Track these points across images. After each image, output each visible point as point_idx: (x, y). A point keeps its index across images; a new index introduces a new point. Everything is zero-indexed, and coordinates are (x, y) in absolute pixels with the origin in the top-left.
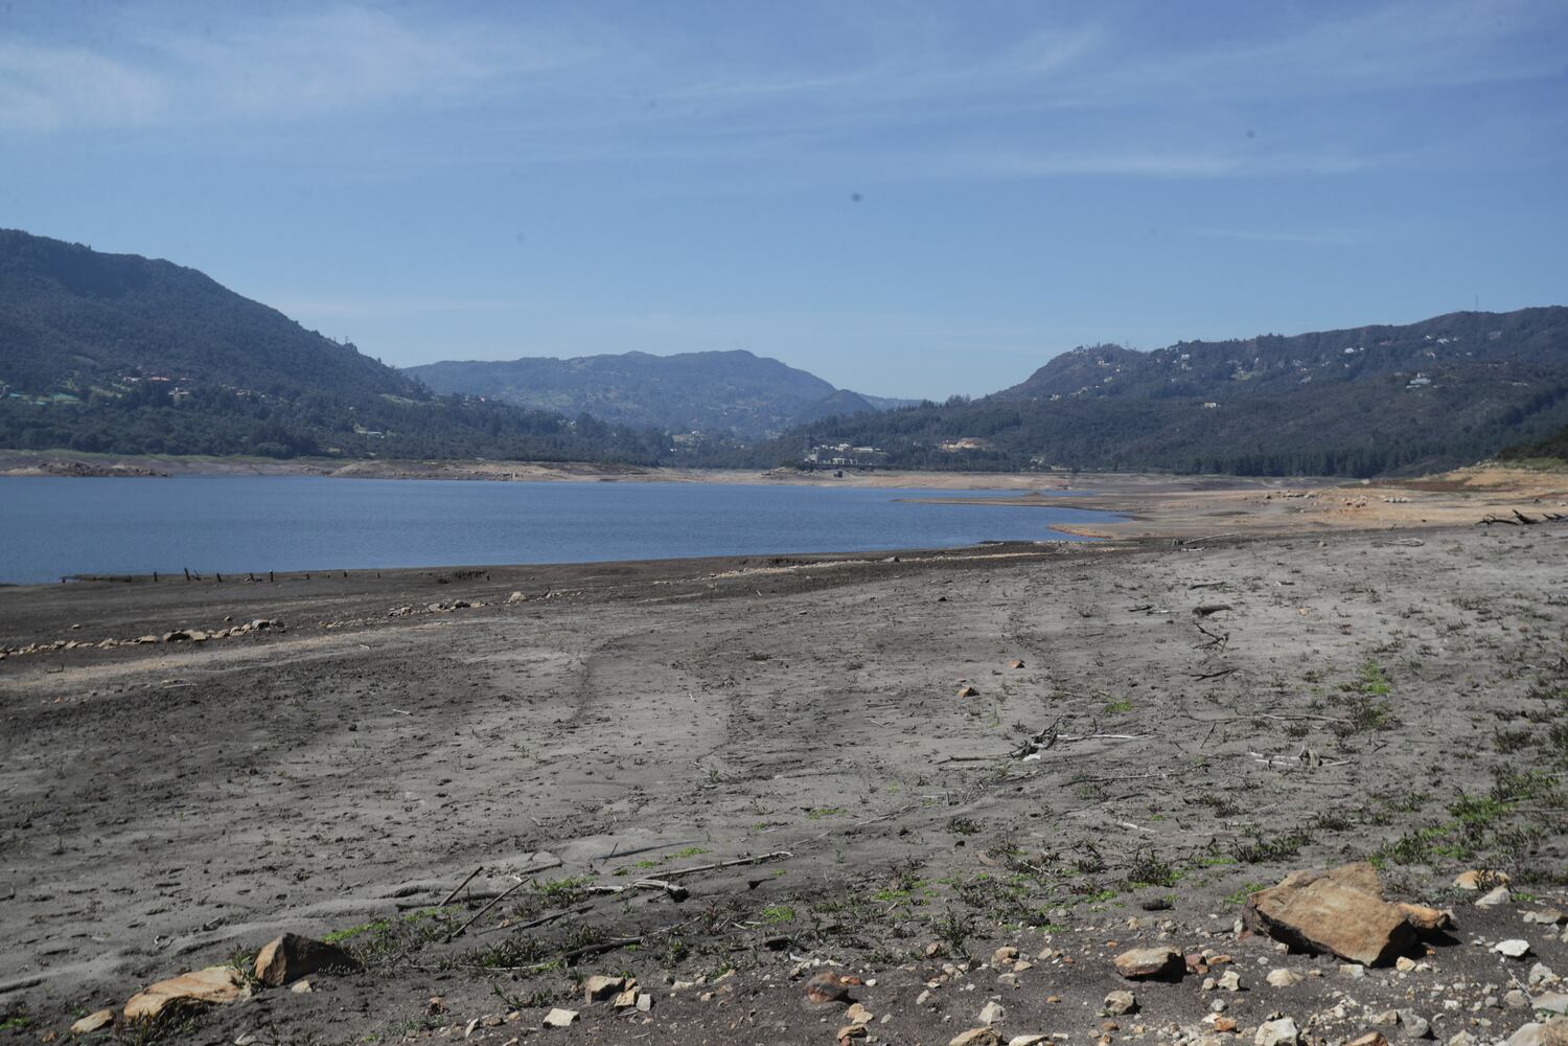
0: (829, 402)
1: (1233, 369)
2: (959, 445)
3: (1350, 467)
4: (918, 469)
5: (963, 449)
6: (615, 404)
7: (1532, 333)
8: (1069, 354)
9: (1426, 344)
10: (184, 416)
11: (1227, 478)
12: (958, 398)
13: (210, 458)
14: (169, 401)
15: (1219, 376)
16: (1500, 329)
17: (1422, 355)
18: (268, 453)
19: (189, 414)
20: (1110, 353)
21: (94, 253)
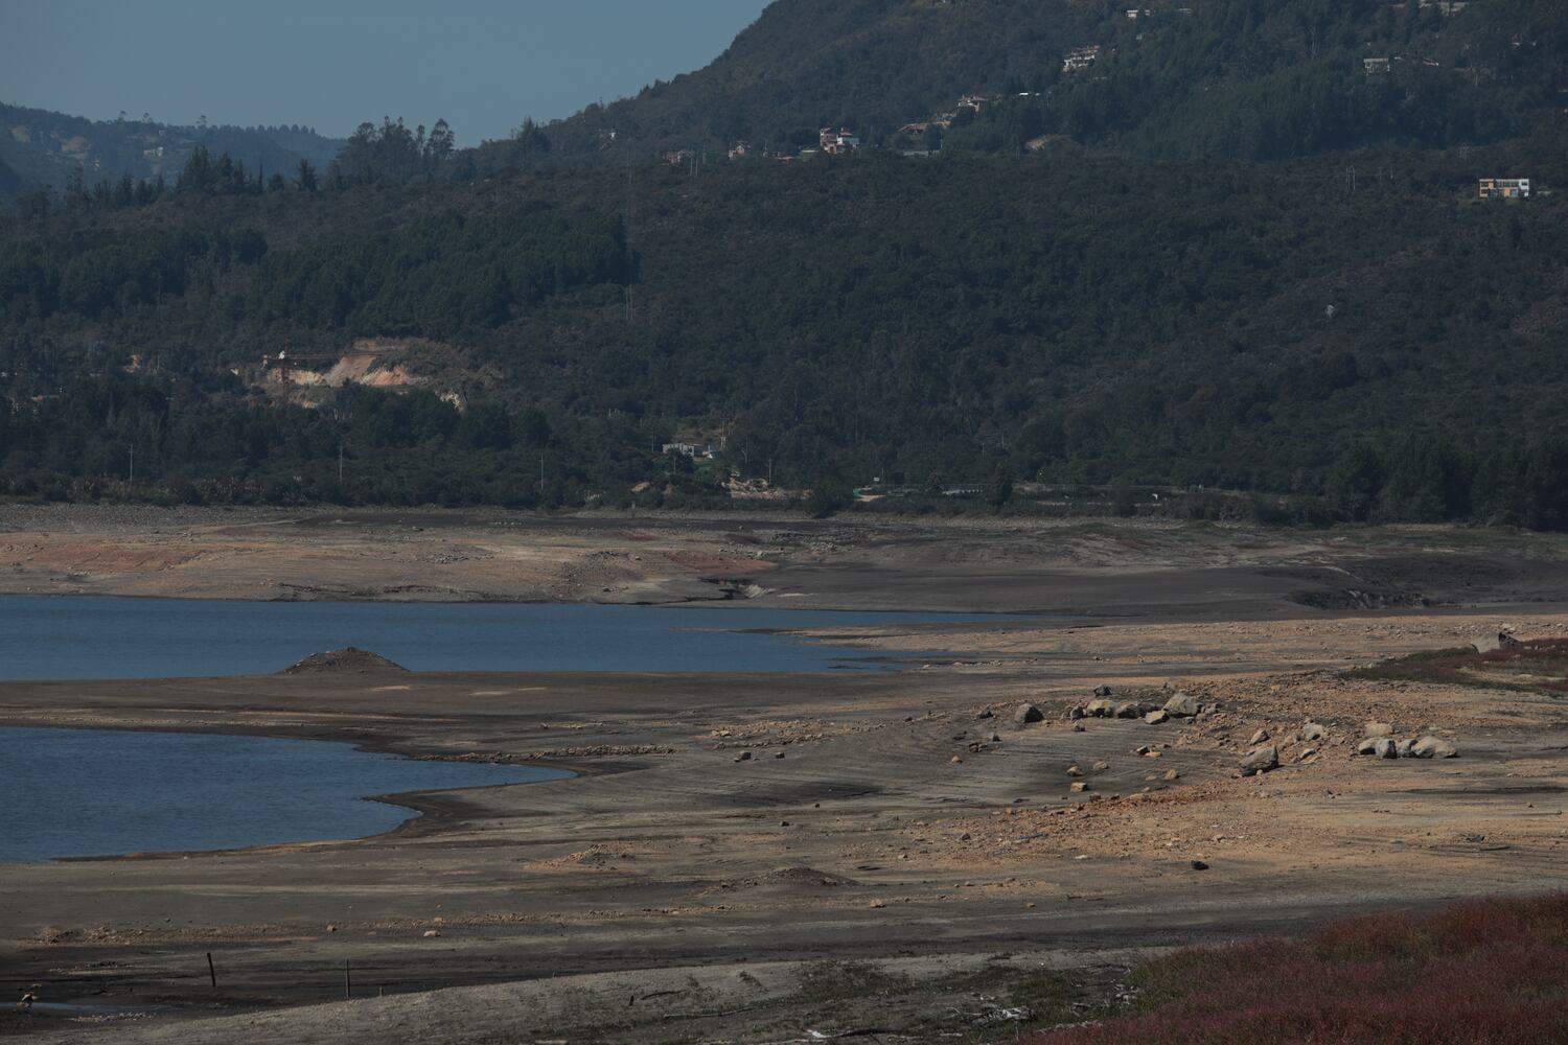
2: (335, 376)
4: (96, 496)
5: (350, 389)
11: (1483, 541)
12: (395, 136)
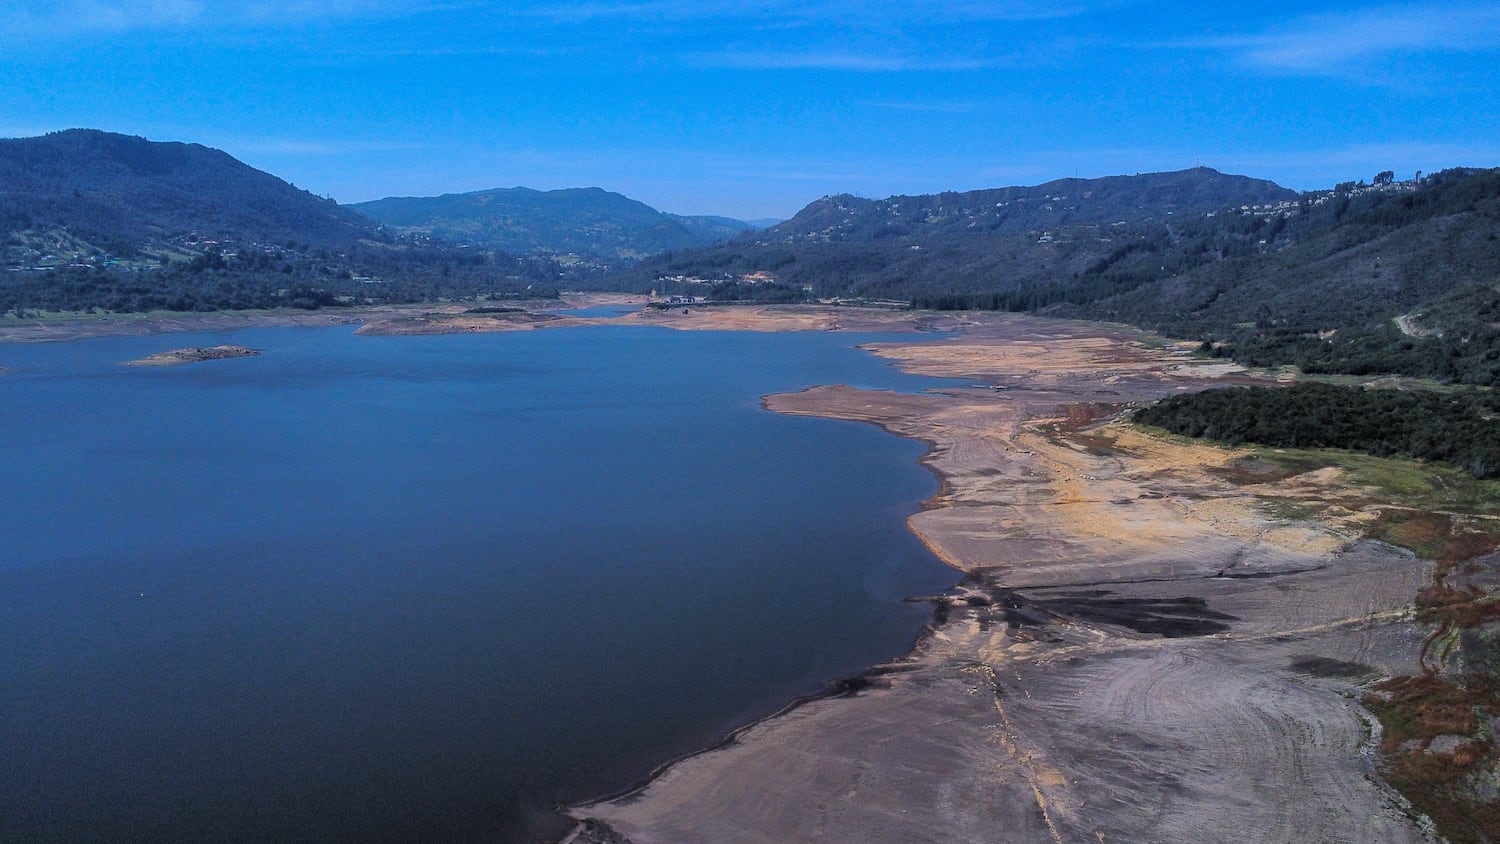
0: (659, 227)
1: (926, 215)
2: (755, 276)
3: (1007, 305)
5: (759, 280)
6: (512, 229)
7: (1110, 194)
8: (819, 201)
9: (1046, 201)
10: (236, 276)
13: (261, 311)
14: (223, 264)
15: (917, 220)
16: (1090, 190)
17: (1044, 208)
18: (301, 306)
19: (238, 273)
20: (847, 200)
21: (149, 142)
